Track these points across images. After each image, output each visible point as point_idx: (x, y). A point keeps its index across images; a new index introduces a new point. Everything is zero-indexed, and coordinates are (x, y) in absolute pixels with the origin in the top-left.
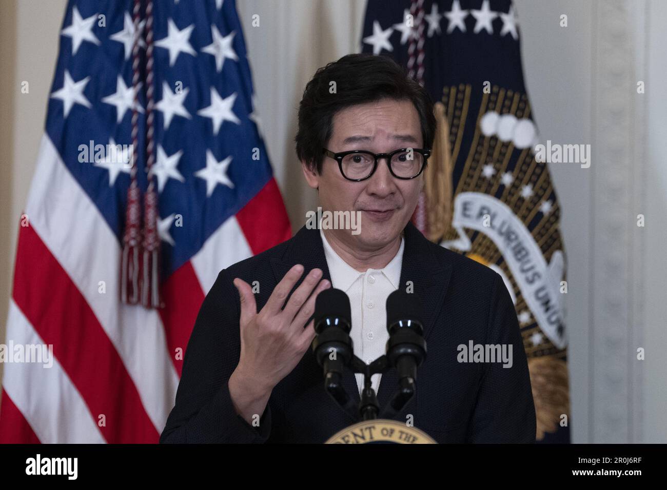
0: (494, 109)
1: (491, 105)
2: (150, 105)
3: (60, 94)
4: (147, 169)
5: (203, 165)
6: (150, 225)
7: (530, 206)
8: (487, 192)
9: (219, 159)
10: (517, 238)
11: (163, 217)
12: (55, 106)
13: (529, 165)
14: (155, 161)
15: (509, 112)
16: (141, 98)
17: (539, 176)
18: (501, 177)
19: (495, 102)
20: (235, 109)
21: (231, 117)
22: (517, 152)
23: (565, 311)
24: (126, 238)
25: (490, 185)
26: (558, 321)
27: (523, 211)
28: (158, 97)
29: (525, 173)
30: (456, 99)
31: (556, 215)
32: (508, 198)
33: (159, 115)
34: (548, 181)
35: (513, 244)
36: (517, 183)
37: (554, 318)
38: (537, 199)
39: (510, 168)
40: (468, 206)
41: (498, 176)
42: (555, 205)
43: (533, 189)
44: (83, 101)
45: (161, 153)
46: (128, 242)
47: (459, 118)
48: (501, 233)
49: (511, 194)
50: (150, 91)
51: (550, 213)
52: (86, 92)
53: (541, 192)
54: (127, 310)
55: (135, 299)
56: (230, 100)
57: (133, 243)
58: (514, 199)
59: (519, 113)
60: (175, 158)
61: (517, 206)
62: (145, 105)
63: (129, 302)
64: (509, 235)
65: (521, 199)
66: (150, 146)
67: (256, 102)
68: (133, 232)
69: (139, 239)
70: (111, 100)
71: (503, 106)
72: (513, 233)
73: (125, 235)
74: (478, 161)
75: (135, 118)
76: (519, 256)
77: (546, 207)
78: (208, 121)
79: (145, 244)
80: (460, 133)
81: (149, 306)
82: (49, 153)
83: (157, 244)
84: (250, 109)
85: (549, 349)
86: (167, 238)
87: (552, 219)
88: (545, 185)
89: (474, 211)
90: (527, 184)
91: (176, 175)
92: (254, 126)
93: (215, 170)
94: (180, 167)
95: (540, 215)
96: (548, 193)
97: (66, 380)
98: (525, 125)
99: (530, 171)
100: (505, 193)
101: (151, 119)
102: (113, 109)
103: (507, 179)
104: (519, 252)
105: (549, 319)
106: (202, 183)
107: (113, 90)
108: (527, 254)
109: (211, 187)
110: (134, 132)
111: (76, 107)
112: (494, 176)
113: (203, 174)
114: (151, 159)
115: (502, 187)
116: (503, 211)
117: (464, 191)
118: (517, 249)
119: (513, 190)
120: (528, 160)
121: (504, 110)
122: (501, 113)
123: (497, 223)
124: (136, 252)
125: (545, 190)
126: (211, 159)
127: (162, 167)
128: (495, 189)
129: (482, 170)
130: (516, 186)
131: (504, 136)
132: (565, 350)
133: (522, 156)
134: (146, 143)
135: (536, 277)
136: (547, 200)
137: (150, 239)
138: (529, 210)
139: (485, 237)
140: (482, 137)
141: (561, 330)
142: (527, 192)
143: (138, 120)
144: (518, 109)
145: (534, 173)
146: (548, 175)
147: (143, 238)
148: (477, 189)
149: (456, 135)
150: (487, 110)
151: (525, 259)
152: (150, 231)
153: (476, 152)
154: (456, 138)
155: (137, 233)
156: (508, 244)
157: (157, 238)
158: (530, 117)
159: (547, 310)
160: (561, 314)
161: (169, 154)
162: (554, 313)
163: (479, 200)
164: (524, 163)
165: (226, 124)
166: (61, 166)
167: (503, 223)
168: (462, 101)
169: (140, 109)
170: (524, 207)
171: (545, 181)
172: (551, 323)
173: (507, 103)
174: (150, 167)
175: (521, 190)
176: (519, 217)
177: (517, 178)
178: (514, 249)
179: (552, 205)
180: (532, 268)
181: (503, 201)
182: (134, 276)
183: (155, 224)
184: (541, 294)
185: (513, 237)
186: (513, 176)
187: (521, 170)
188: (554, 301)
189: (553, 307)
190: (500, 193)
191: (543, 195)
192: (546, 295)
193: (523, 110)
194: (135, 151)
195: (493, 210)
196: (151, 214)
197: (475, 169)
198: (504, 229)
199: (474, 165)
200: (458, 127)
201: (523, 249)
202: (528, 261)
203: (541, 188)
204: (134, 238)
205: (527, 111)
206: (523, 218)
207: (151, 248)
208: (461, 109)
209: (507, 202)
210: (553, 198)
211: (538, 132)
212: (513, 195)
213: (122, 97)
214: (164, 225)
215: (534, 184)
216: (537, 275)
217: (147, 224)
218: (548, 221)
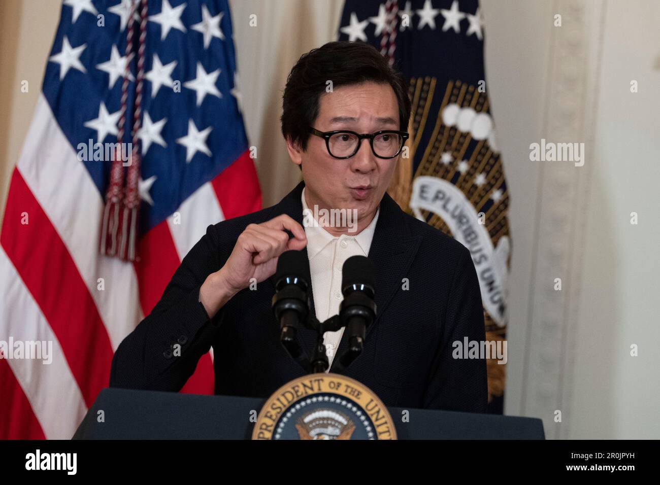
0: (455, 102)
1: (453, 98)
2: (140, 74)
3: (58, 58)
4: (132, 133)
5: (185, 133)
6: (132, 184)
7: (483, 193)
8: (444, 177)
9: (200, 129)
10: (468, 221)
11: (145, 178)
12: (52, 69)
13: (484, 155)
14: (141, 126)
15: (469, 106)
16: (133, 67)
17: (492, 166)
18: (457, 165)
19: (457, 96)
20: (218, 84)
21: (214, 91)
22: (474, 142)
23: (507, 292)
24: (109, 195)
25: (447, 171)
26: (500, 300)
27: (476, 197)
28: (148, 67)
29: (480, 162)
30: (422, 90)
31: (505, 203)
32: (463, 184)
33: (147, 84)
34: (500, 172)
35: (464, 227)
36: (472, 171)
37: (496, 298)
38: (489, 187)
39: (466, 157)
40: (426, 189)
41: (455, 163)
42: (505, 193)
43: (486, 177)
44: (79, 66)
45: (147, 119)
46: (110, 199)
47: (423, 107)
48: (453, 216)
49: (465, 181)
50: (141, 62)
51: (500, 201)
52: (82, 58)
53: (493, 182)
54: (105, 261)
55: (112, 251)
56: (214, 76)
57: (115, 200)
58: (468, 186)
59: (478, 107)
60: (160, 125)
61: (470, 192)
62: (135, 74)
63: (107, 254)
64: (461, 218)
65: (475, 187)
66: (138, 112)
67: (238, 79)
68: (115, 190)
69: (121, 196)
70: (104, 67)
71: (464, 99)
72: (465, 217)
73: (108, 192)
74: (437, 148)
75: (125, 86)
76: (469, 239)
77: (496, 195)
78: (193, 94)
79: (126, 202)
80: (423, 121)
81: (126, 259)
82: (43, 111)
83: (137, 203)
84: (232, 85)
85: (490, 326)
86: (147, 197)
87: (502, 207)
88: (497, 175)
89: (431, 194)
90: (481, 173)
91: (159, 140)
92: (234, 100)
93: (196, 138)
94: (163, 133)
95: (491, 202)
96: (499, 183)
97: (43, 321)
98: (483, 118)
99: (484, 161)
100: (460, 179)
101: (140, 87)
102: (106, 75)
103: (463, 167)
104: (469, 235)
105: (492, 298)
106: (183, 150)
107: (107, 58)
108: (476, 237)
109: (190, 154)
110: (124, 98)
111: (72, 71)
112: (451, 163)
113: (184, 141)
114: (137, 124)
115: (458, 174)
116: (456, 196)
117: (422, 174)
118: (468, 232)
119: (467, 177)
120: (483, 151)
121: (465, 103)
122: (462, 106)
123: (451, 206)
124: (117, 208)
125: (497, 180)
126: (192, 128)
127: (147, 132)
128: (451, 175)
129: (440, 157)
130: (470, 174)
131: (463, 127)
132: (504, 328)
133: (478, 147)
134: (134, 108)
135: (483, 259)
136: (499, 189)
137: (131, 197)
138: (481, 197)
139: (439, 219)
140: (443, 126)
141: (502, 309)
142: (480, 180)
143: (128, 88)
144: (478, 103)
145: (488, 163)
146: (501, 166)
147: (125, 196)
148: (435, 173)
149: (419, 123)
150: (449, 102)
151: (474, 242)
152: (131, 190)
153: (437, 139)
154: (419, 126)
155: (120, 191)
156: (459, 227)
157: (137, 197)
158: (488, 112)
159: (491, 290)
160: (503, 295)
161: (154, 120)
162: (498, 293)
163: (436, 184)
164: (480, 153)
165: (209, 97)
166: (54, 124)
167: (457, 207)
168: (428, 92)
169: (131, 77)
170: (476, 194)
171: (497, 171)
172: (494, 302)
173: (468, 97)
174: (136, 131)
175: (475, 178)
176: (472, 203)
177: (472, 167)
178: (464, 231)
179: (503, 194)
180: (480, 250)
181: (458, 187)
182: (113, 231)
183: (137, 184)
184: (486, 275)
185: (465, 220)
186: (469, 164)
187: (476, 160)
188: (498, 282)
189: (497, 287)
190: (455, 179)
191: (495, 184)
192: (491, 276)
193: (482, 105)
194: (124, 115)
195: (448, 194)
196: (133, 175)
197: (434, 156)
198: (457, 213)
199: (434, 151)
200: (421, 115)
201: (473, 232)
202: (477, 244)
203: (494, 177)
204: (116, 196)
205: (485, 106)
206: (475, 204)
207: (131, 206)
208: (425, 99)
209: (461, 188)
210: (504, 187)
211: (494, 126)
212: (467, 182)
213: (115, 65)
214: (145, 185)
215: (488, 173)
216: (484, 257)
217: (129, 183)
218: (498, 208)
